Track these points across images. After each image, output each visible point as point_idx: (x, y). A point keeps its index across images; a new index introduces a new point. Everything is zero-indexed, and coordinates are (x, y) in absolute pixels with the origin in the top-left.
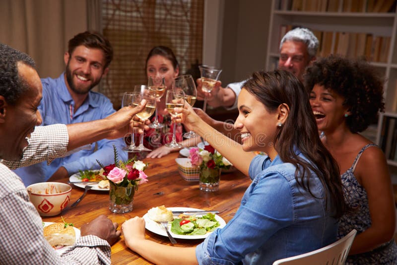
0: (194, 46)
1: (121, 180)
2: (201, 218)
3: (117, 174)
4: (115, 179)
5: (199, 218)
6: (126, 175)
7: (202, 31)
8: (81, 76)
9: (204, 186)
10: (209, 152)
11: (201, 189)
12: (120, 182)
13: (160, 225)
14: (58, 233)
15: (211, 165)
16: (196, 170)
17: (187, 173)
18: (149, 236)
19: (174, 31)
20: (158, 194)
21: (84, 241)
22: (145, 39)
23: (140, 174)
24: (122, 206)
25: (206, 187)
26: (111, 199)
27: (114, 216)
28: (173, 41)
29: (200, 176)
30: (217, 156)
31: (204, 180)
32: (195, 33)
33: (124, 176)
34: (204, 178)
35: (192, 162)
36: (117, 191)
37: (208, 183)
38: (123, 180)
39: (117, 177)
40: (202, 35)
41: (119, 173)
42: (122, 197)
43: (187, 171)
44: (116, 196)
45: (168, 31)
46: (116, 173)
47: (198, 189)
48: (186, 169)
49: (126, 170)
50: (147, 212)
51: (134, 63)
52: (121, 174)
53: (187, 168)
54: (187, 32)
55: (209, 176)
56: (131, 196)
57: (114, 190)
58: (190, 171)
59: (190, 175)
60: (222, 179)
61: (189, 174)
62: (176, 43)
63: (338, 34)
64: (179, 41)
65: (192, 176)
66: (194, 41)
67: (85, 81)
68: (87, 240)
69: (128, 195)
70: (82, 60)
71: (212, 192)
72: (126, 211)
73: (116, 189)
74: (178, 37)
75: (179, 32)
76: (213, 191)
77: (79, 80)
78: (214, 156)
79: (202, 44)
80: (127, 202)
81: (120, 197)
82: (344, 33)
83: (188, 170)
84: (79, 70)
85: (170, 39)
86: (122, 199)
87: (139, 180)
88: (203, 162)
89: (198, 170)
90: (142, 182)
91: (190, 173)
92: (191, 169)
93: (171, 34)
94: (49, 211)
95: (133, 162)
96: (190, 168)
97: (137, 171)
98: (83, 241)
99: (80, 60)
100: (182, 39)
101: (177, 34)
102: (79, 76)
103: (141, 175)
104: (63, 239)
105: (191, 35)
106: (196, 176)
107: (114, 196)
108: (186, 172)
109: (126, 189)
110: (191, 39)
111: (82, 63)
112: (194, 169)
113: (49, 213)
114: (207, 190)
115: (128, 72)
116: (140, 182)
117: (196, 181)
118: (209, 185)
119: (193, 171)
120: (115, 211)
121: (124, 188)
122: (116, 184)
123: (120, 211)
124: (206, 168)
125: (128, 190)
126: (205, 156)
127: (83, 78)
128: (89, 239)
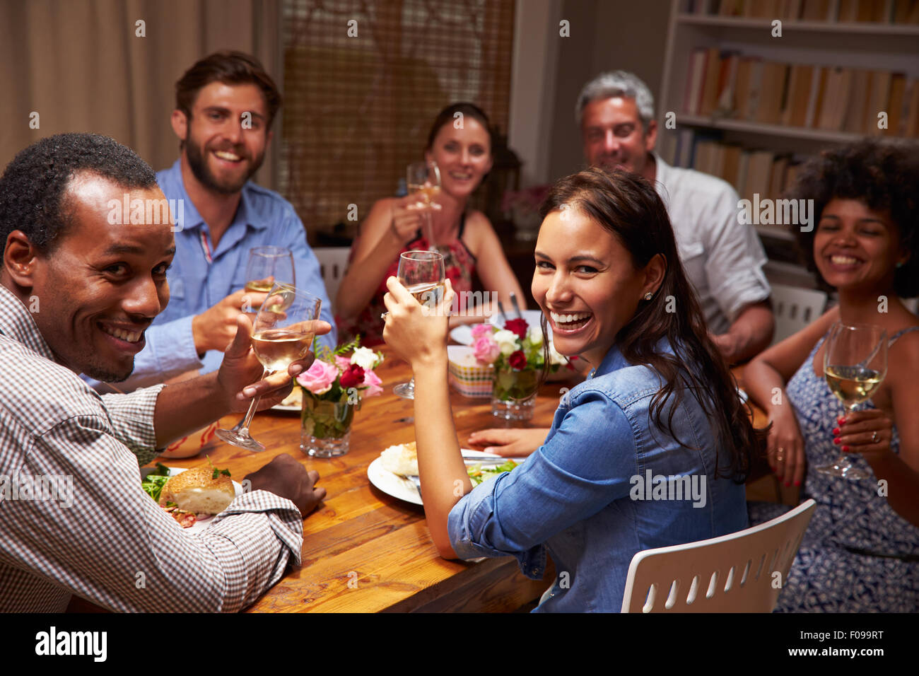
0: (490, 93)
1: (327, 387)
2: (493, 471)
3: (318, 375)
4: (314, 385)
5: (488, 471)
6: (338, 377)
7: (510, 58)
8: (225, 150)
9: (500, 407)
10: (515, 333)
11: (496, 414)
12: (325, 390)
13: (407, 482)
14: (200, 487)
15: (517, 361)
16: (485, 373)
17: (467, 379)
18: (384, 502)
19: (445, 59)
20: (402, 420)
21: (246, 502)
22: (377, 77)
23: (366, 375)
24: (328, 443)
25: (506, 410)
26: (305, 428)
27: (310, 462)
28: (443, 81)
29: (495, 385)
30: (531, 343)
31: (502, 395)
32: (493, 62)
33: (333, 379)
34: (502, 390)
35: (476, 355)
36: (316, 409)
37: (510, 400)
38: (330, 387)
39: (318, 381)
40: (509, 69)
41: (322, 373)
42: (328, 424)
43: (466, 374)
44: (315, 420)
45: (432, 58)
46: (316, 372)
47: (490, 413)
48: (463, 371)
49: (336, 366)
50: (379, 455)
51: (351, 130)
52: (326, 376)
53: (465, 368)
54: (476, 62)
55: (514, 385)
56: (347, 423)
57: (311, 407)
58: (472, 374)
59: (473, 384)
60: (541, 395)
61: (470, 382)
62: (449, 87)
63: (825, 72)
64: (455, 81)
65: (476, 387)
66: (491, 82)
67: (234, 161)
68: (251, 501)
69: (339, 420)
70: (221, 114)
71: (519, 420)
72: (334, 453)
73: (315, 405)
74: (455, 71)
75: (457, 60)
76: (521, 418)
77: (221, 163)
78: (525, 343)
79: (508, 88)
80: (339, 433)
81: (322, 424)
82: (839, 70)
83: (469, 371)
84: (219, 139)
85: (435, 76)
86: (327, 428)
87: (364, 388)
88: (501, 355)
89: (491, 373)
90: (369, 393)
91: (472, 379)
92: (475, 371)
93: (438, 65)
94: (177, 447)
95: (352, 351)
96: (472, 368)
97: (361, 370)
98: (243, 502)
99: (216, 117)
100: (463, 76)
101: (451, 65)
102: (220, 154)
103: (368, 378)
104: (208, 501)
105: (485, 68)
106: (486, 387)
107: (312, 420)
108: (463, 376)
109: (335, 407)
110: (484, 78)
111: (222, 122)
112: (482, 371)
113: (177, 450)
114: (508, 417)
115: (339, 151)
116: (365, 393)
117: (485, 396)
118: (513, 406)
119: (478, 374)
120: (312, 452)
121: (331, 403)
122: (317, 395)
123: (322, 452)
124: (507, 369)
125: (339, 408)
126: (505, 343)
127: (230, 156)
128: (255, 498)
